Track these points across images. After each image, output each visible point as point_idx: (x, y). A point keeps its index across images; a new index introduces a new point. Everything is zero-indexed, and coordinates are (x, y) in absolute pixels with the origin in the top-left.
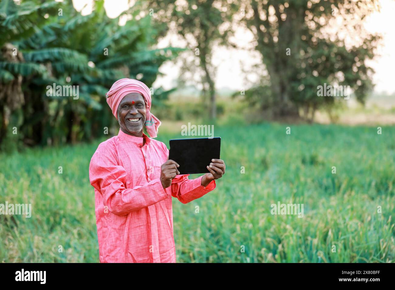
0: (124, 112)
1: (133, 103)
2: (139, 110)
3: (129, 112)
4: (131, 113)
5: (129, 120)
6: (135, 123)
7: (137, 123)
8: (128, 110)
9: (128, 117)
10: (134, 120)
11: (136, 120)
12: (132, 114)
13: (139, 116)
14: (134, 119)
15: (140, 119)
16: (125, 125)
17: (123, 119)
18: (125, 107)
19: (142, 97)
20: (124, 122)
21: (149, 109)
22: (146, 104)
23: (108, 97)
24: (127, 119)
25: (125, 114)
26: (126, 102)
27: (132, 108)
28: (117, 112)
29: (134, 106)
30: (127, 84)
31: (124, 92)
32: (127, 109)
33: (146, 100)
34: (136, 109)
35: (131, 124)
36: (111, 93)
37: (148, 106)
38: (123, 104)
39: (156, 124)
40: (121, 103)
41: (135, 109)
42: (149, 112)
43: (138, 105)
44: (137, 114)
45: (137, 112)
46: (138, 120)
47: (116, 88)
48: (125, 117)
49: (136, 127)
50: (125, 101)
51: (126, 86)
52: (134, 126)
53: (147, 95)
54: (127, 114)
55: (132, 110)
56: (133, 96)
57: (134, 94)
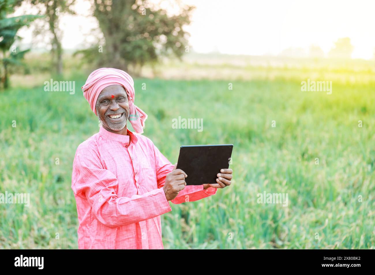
0: (103, 108)
1: (113, 97)
2: (121, 104)
3: (109, 108)
4: (111, 108)
5: (110, 117)
6: (117, 120)
7: (119, 119)
8: (108, 106)
9: (108, 113)
10: (115, 117)
11: (118, 116)
12: (112, 110)
13: (122, 111)
14: (115, 115)
15: (122, 114)
16: (106, 122)
17: (103, 116)
18: (104, 102)
19: (123, 89)
20: (104, 119)
21: (132, 101)
22: (128, 96)
23: (85, 91)
24: (107, 116)
25: (105, 111)
26: (105, 97)
27: (112, 103)
28: (95, 108)
29: (114, 101)
30: (104, 76)
31: (101, 86)
32: (106, 104)
33: (128, 92)
34: (117, 103)
35: (112, 121)
36: (87, 87)
37: (131, 98)
38: (101, 99)
39: (142, 117)
40: (99, 99)
41: (115, 103)
42: (133, 104)
43: (119, 98)
44: (119, 109)
45: (118, 107)
46: (120, 115)
47: (92, 81)
48: (105, 114)
49: (118, 125)
50: (103, 96)
51: (103, 78)
52: (116, 124)
53: (128, 86)
54: (107, 110)
55: (112, 105)
56: (112, 88)
57: (113, 87)
